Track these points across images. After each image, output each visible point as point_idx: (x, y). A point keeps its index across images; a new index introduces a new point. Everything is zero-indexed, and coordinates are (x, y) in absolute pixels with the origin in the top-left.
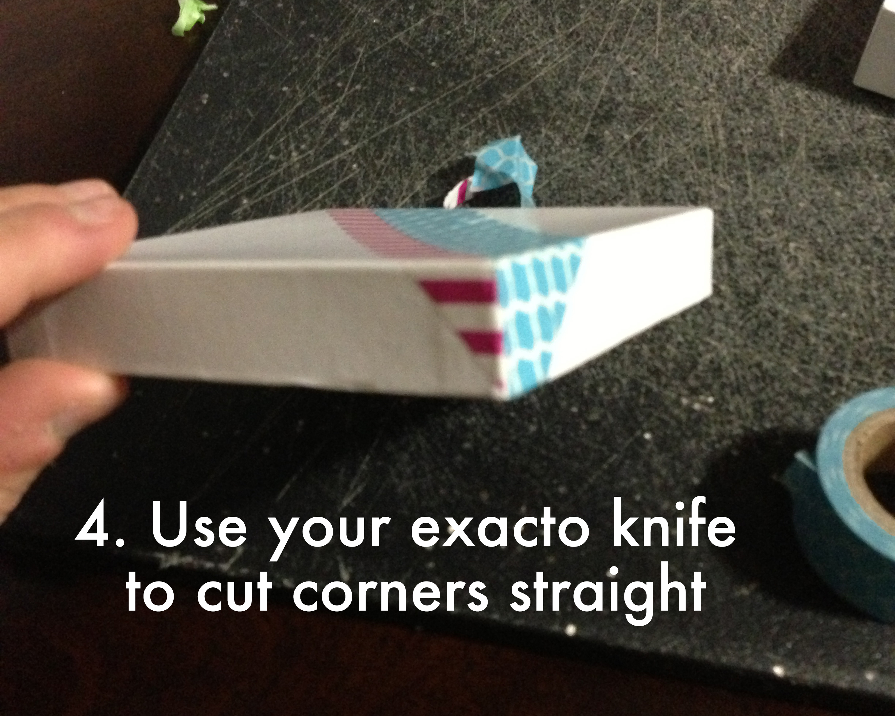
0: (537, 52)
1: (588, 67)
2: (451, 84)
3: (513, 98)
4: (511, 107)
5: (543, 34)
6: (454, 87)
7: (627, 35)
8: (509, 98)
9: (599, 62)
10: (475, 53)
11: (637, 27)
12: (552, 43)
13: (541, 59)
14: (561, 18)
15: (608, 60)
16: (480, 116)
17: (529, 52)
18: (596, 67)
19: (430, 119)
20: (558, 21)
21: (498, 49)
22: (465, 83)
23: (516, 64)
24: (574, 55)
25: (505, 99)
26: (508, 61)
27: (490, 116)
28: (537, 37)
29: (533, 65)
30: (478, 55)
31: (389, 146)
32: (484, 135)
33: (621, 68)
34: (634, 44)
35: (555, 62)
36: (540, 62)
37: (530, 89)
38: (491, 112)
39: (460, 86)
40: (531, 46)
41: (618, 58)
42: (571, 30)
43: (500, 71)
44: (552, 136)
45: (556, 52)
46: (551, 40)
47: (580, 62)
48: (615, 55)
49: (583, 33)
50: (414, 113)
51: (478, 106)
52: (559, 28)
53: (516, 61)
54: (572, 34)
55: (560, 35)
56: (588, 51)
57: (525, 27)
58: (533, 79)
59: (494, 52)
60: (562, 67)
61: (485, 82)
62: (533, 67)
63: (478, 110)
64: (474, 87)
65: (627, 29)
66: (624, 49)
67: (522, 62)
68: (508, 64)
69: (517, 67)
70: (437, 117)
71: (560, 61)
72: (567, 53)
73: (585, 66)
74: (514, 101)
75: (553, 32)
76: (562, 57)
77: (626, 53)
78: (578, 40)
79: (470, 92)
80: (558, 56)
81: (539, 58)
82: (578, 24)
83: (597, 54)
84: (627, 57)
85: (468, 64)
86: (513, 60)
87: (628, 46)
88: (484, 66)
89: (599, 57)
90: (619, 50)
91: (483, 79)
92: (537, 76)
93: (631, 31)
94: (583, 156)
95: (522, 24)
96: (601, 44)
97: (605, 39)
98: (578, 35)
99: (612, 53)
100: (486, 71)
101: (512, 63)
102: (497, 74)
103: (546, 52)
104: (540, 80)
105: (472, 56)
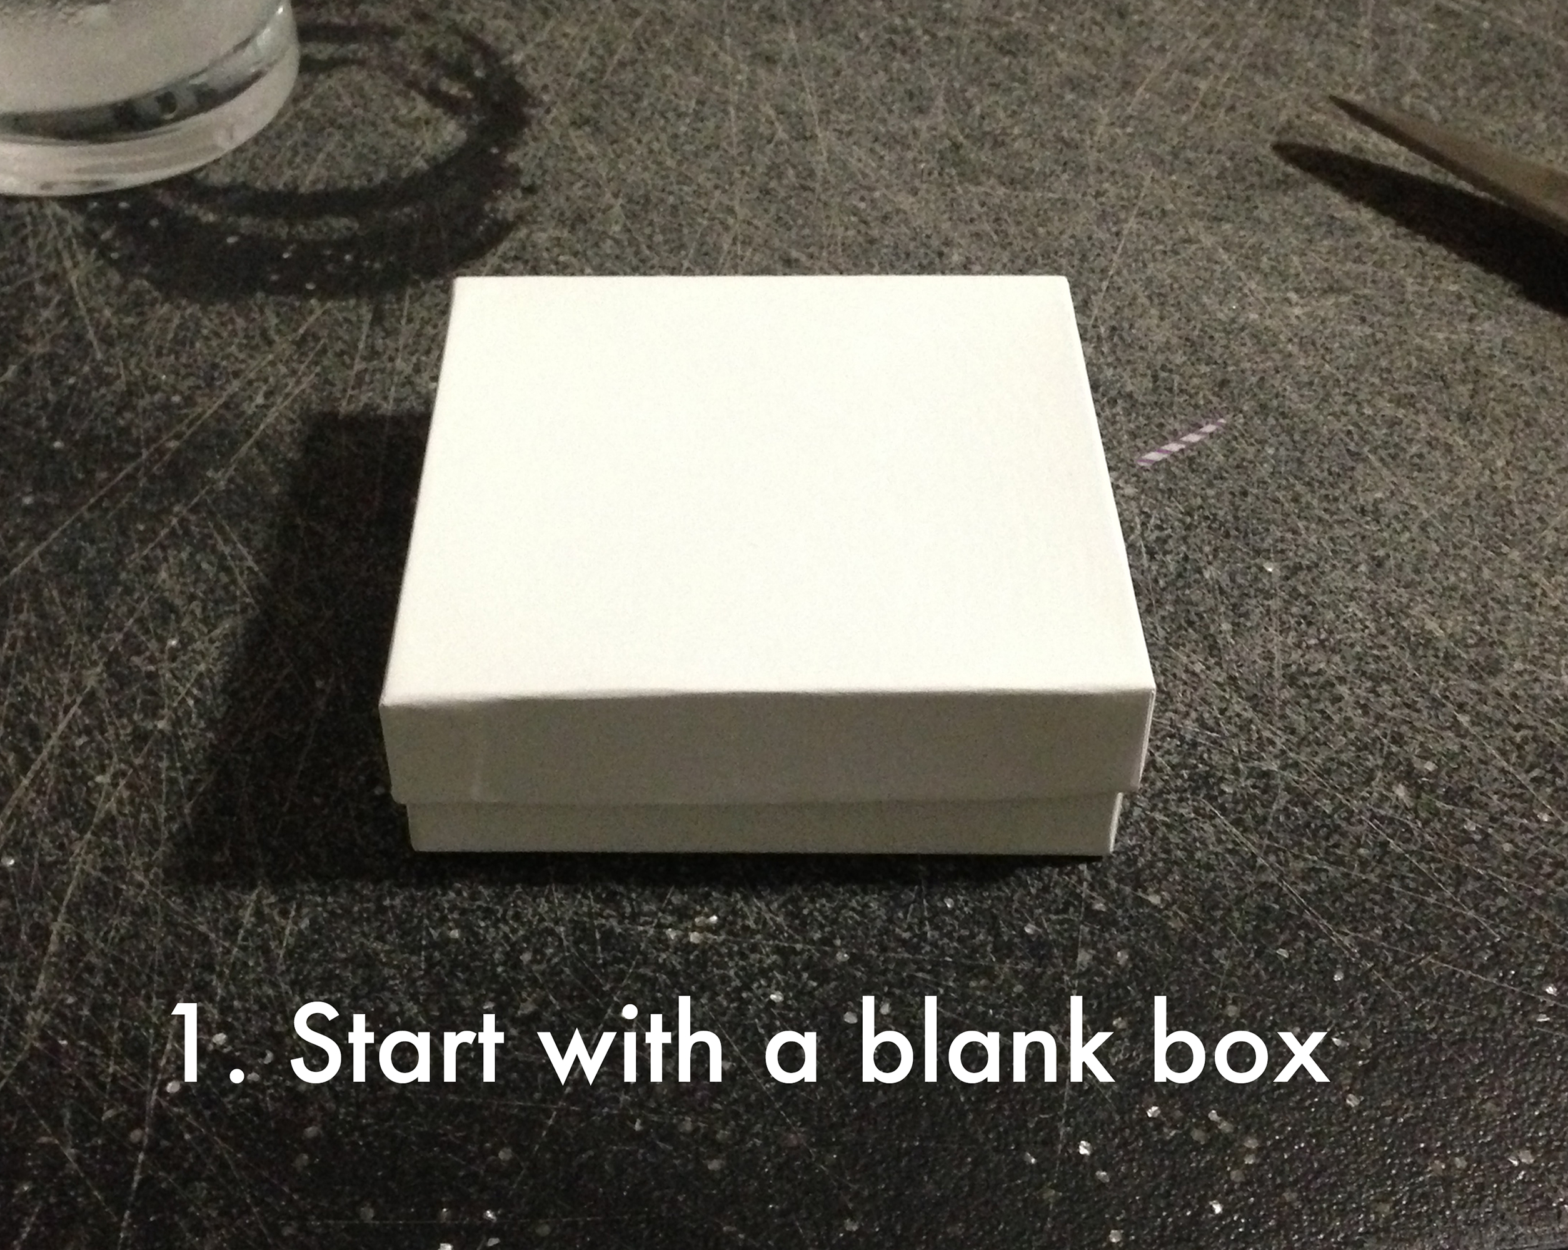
0: (250, 383)
1: (350, 392)
2: (102, 475)
3: (227, 476)
4: (228, 492)
5: (252, 348)
6: (109, 479)
7: (403, 321)
8: (220, 478)
9: (367, 378)
10: (134, 408)
11: (417, 305)
12: (272, 363)
13: (261, 393)
14: (278, 315)
15: (383, 371)
16: (175, 521)
17: (235, 385)
18: (364, 388)
19: (80, 548)
20: (274, 321)
21: (175, 391)
22: (129, 468)
23: (216, 412)
24: (317, 375)
25: (213, 482)
26: (200, 410)
27: (193, 518)
28: (242, 356)
29: (249, 409)
30: (140, 410)
31: (12, 616)
32: (192, 555)
33: (409, 381)
34: (419, 335)
35: (287, 395)
36: (260, 400)
37: (255, 451)
38: (194, 510)
39: (122, 475)
40: (236, 374)
41: (399, 363)
42: (301, 331)
43: (189, 433)
44: (319, 528)
45: (285, 376)
46: (270, 357)
47: (333, 385)
48: (391, 359)
49: (325, 333)
50: (44, 544)
51: (166, 503)
52: (279, 332)
53: (215, 407)
54: (304, 338)
55: (283, 346)
56: (344, 364)
57: (214, 343)
58: (257, 433)
59: (168, 399)
60: (304, 401)
61: (167, 457)
62: (250, 412)
63: (168, 511)
64: (148, 470)
65: (401, 310)
66: (406, 346)
67: (226, 406)
68: (200, 416)
69: (218, 417)
70: (92, 542)
71: (297, 391)
72: (304, 374)
73: (345, 390)
74: (231, 480)
75: (270, 343)
76: (298, 382)
77: (412, 354)
78: (319, 347)
79: (142, 482)
80: (291, 382)
81: (256, 393)
82: (311, 319)
83: (359, 366)
84: (414, 359)
85: (124, 432)
86: (208, 407)
87: (410, 341)
88: (158, 429)
89: (366, 370)
90: (397, 350)
91: (161, 452)
92: (262, 427)
93: (410, 314)
94: (384, 551)
95: (207, 338)
96: (361, 345)
97: (368, 336)
98: (317, 339)
99: (385, 357)
100: (165, 437)
101: (210, 412)
102: (185, 437)
103: (266, 381)
104: (270, 432)
105: (128, 415)
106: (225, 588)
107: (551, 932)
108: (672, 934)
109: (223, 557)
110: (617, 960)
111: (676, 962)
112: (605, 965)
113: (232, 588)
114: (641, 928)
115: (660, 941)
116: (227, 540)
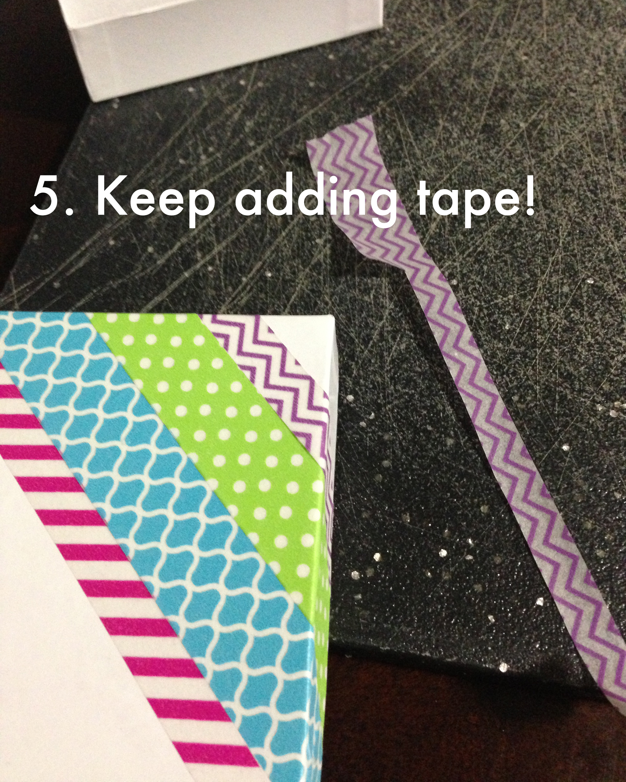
0: (430, 39)
1: (480, 54)
2: (349, 78)
3: (409, 89)
4: (408, 98)
5: (434, 22)
6: (352, 81)
7: (515, 19)
8: (405, 90)
9: (490, 48)
10: (371, 44)
11: (524, 11)
12: (443, 31)
13: (434, 47)
14: (451, 5)
15: (499, 45)
16: (379, 109)
17: (423, 40)
18: (488, 53)
19: (332, 115)
20: (448, 8)
21: (393, 38)
22: (362, 76)
23: (410, 53)
24: (465, 41)
25: (402, 91)
26: (402, 50)
27: (388, 109)
28: (429, 24)
29: (427, 54)
30: (374, 45)
31: (293, 144)
32: (384, 130)
33: (512, 54)
34: (522, 28)
35: (447, 50)
36: (433, 50)
37: (426, 78)
38: (390, 105)
39: (358, 79)
40: (424, 34)
41: (509, 43)
42: (461, 16)
43: (394, 62)
44: (450, 128)
45: (448, 39)
46: (443, 27)
47: (472, 49)
48: (505, 39)
49: (473, 19)
50: (315, 109)
51: (376, 99)
52: (450, 14)
53: (410, 50)
54: (462, 20)
55: (451, 22)
56: (479, 37)
57: (416, 15)
58: (428, 68)
59: (388, 42)
60: (455, 54)
61: (382, 73)
62: (427, 56)
63: (376, 103)
64: (371, 78)
65: (515, 12)
66: (514, 33)
67: (416, 51)
68: (402, 54)
69: (411, 56)
70: (338, 113)
71: (453, 49)
72: (459, 40)
73: (477, 53)
74: (411, 92)
75: (444, 19)
76: (454, 44)
77: (516, 38)
78: (469, 25)
79: (367, 85)
80: (451, 42)
81: (432, 46)
82: (467, 10)
83: (487, 40)
84: (517, 41)
85: (364, 56)
86: (407, 49)
87: (517, 31)
88: (380, 57)
89: (490, 43)
90: (509, 34)
91: (379, 70)
92: (432, 65)
93: (519, 15)
94: (481, 148)
95: (414, 12)
96: (491, 28)
97: (495, 25)
98: (468, 21)
99: (501, 38)
100: (382, 62)
101: (407, 52)
102: (392, 65)
103: (438, 40)
104: (435, 69)
105: (367, 47)
106: (397, 151)
107: (531, 387)
108: (600, 408)
109: (399, 134)
110: (565, 415)
111: (599, 424)
112: (558, 415)
113: (400, 152)
114: (583, 400)
115: (593, 410)
116: (402, 124)
